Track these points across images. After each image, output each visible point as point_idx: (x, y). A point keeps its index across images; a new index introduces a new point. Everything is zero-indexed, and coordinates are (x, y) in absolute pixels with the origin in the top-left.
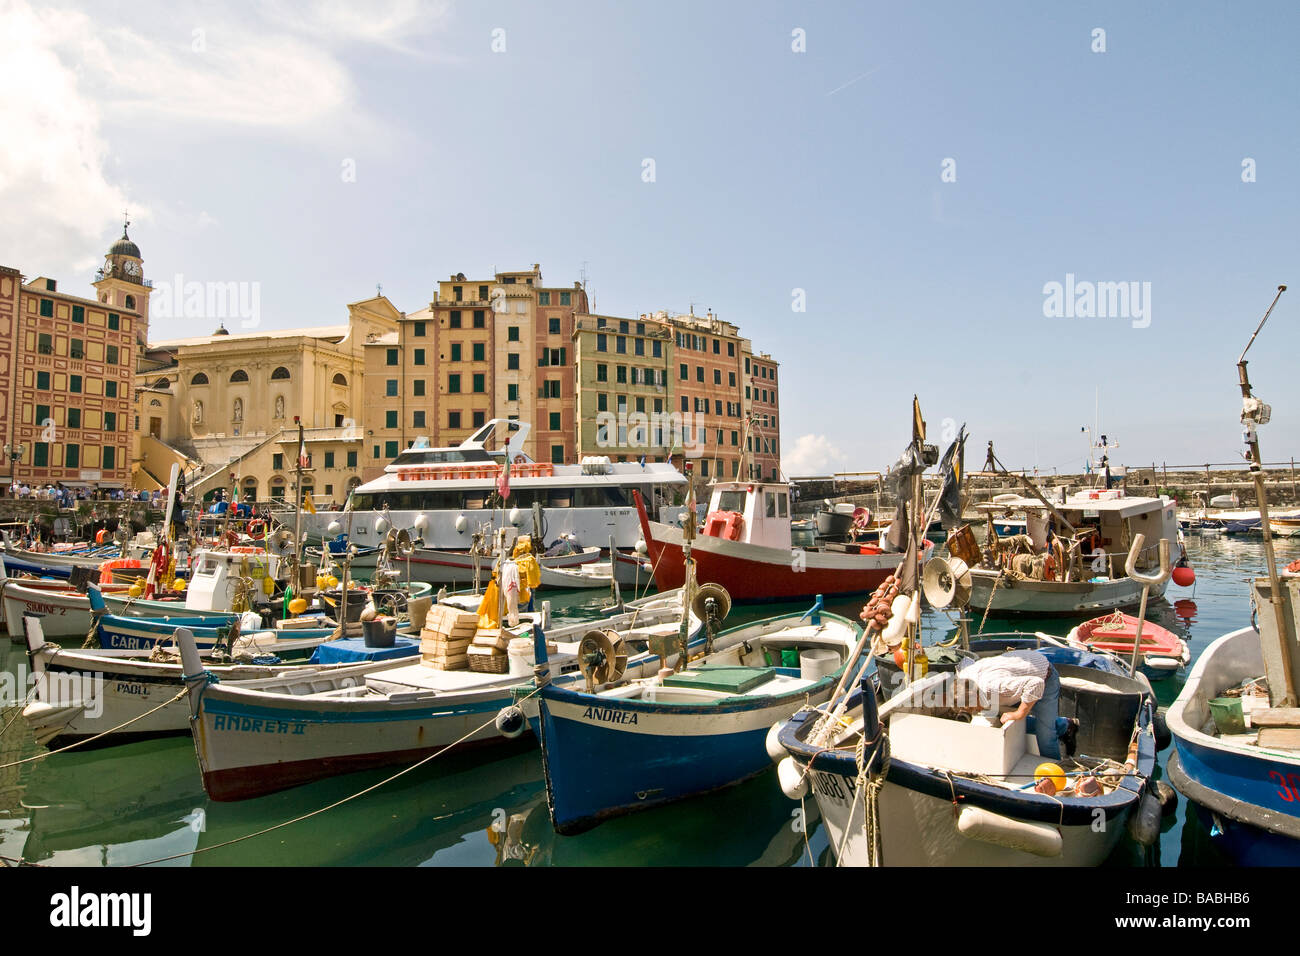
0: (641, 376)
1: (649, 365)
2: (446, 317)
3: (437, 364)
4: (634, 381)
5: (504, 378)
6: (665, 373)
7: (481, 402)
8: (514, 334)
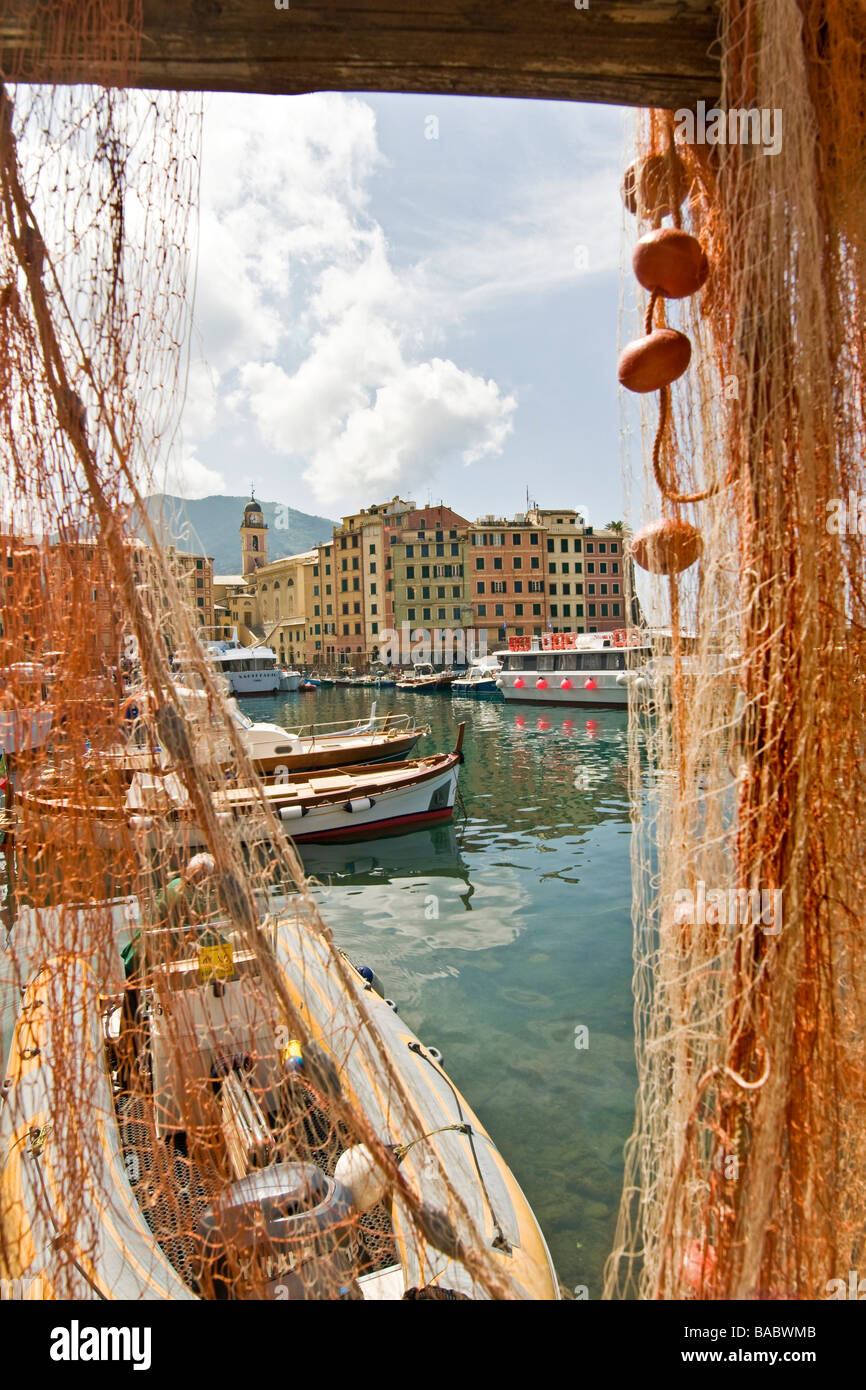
0: (441, 572)
1: (448, 563)
2: (339, 542)
3: (336, 573)
4: (435, 576)
5: (369, 579)
6: (461, 567)
7: (357, 597)
8: (373, 549)
